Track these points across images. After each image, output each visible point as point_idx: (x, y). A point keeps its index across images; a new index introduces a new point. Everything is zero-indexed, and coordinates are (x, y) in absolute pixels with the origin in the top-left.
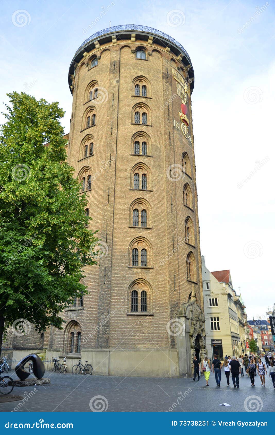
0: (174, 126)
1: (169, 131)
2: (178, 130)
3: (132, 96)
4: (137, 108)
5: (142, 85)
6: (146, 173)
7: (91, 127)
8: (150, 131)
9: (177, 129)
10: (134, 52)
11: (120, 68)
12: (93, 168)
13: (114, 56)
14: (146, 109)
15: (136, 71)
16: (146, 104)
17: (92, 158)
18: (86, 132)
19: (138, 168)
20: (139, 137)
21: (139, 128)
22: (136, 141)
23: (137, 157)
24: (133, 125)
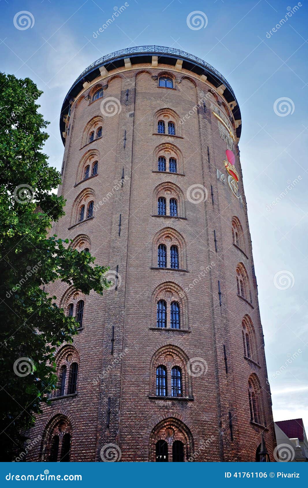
0: (218, 177)
1: (211, 184)
2: (223, 184)
3: (153, 134)
4: (161, 150)
5: (168, 121)
6: (177, 243)
7: (91, 178)
8: (182, 183)
9: (221, 183)
10: (155, 78)
11: (136, 98)
12: (91, 237)
13: (127, 84)
14: (175, 152)
15: (158, 102)
16: (175, 145)
17: (91, 223)
18: (83, 186)
19: (164, 236)
20: (166, 190)
21: (165, 178)
22: (160, 197)
23: (162, 219)
24: (155, 174)
